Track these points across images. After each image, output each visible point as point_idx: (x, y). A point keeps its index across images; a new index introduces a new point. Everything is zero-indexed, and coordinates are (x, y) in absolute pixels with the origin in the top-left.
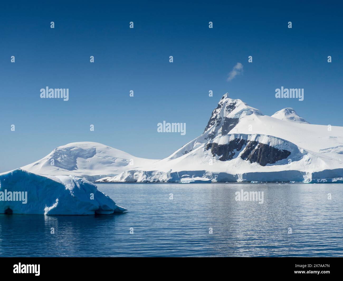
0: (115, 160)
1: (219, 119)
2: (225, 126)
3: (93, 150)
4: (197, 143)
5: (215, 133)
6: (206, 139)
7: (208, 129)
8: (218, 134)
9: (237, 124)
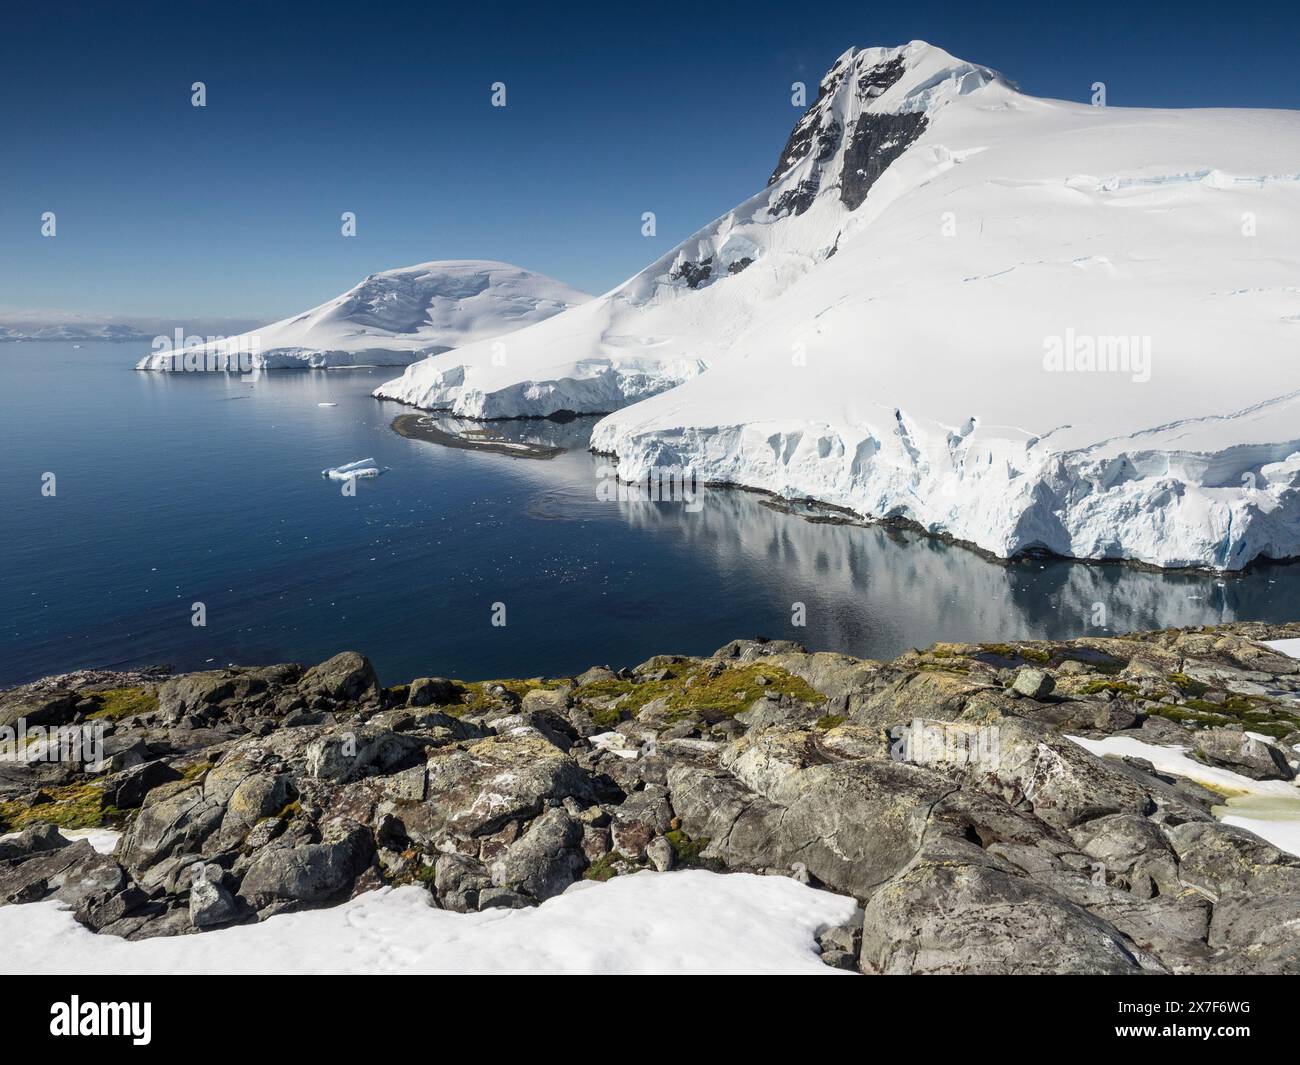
0: (534, 305)
1: (829, 129)
2: (859, 153)
3: (481, 280)
4: (737, 230)
5: (812, 185)
6: (774, 212)
7: (783, 175)
8: (825, 191)
9: (916, 139)
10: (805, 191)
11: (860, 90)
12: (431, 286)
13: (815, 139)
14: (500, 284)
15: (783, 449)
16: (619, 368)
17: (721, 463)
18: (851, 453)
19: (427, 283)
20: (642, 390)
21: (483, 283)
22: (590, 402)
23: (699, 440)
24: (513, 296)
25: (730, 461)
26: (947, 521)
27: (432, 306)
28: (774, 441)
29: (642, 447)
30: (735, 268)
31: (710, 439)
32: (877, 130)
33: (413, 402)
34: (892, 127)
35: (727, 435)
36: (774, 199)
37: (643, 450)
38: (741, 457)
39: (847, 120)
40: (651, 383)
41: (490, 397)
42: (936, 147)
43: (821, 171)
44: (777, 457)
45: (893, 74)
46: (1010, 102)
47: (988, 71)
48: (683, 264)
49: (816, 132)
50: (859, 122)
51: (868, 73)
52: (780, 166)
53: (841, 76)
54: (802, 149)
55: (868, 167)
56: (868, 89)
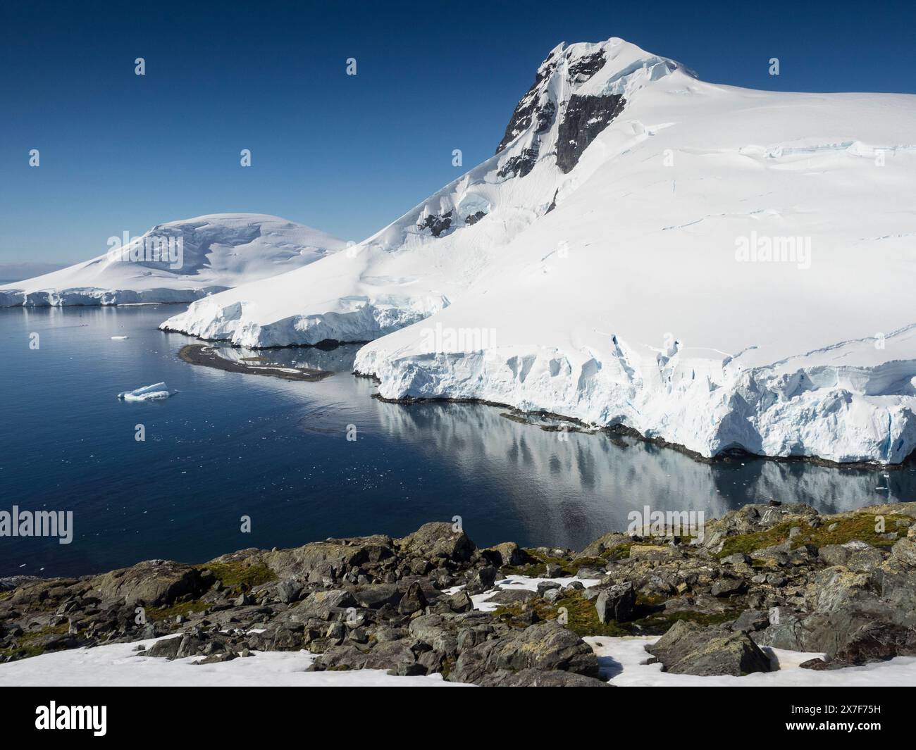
0: (300, 251)
1: (545, 107)
2: (570, 128)
3: (253, 230)
4: (472, 189)
5: (532, 153)
6: (502, 174)
7: (509, 144)
8: (544, 157)
9: (616, 115)
10: (527, 157)
11: (570, 76)
12: (209, 235)
13: (534, 116)
14: (270, 233)
15: (520, 369)
16: (376, 303)
17: (467, 382)
18: (577, 372)
19: (206, 232)
20: (395, 322)
21: (254, 233)
22: (351, 332)
23: (448, 363)
24: (281, 243)
25: (475, 380)
26: (659, 428)
27: (211, 252)
28: (512, 363)
29: (400, 369)
30: (471, 220)
31: (458, 362)
32: (585, 109)
33: (196, 334)
34: (597, 106)
35: (472, 358)
36: (502, 163)
37: (401, 372)
38: (484, 377)
39: (560, 100)
40: (403, 316)
41: (265, 329)
42: (633, 122)
43: (540, 141)
44: (515, 376)
45: (596, 64)
46: (690, 88)
47: (672, 62)
48: (427, 217)
49: (535, 110)
50: (570, 102)
51: (576, 63)
52: (506, 137)
53: (554, 65)
54: (524, 123)
55: (578, 138)
56: (576, 76)
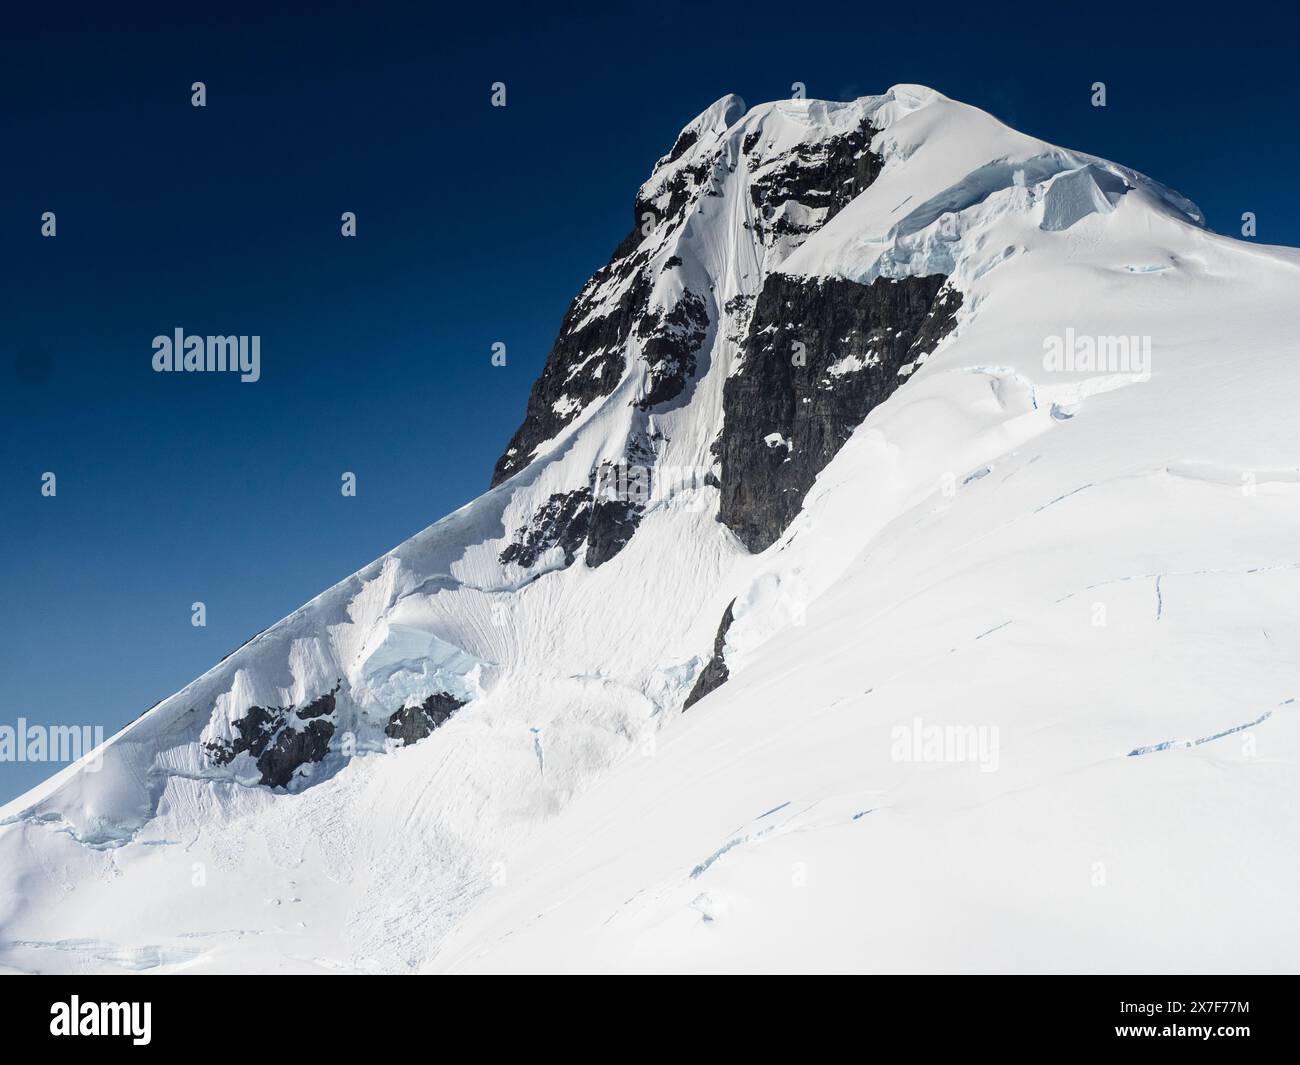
1: (671, 318)
2: (767, 390)
4: (411, 610)
6: (522, 554)
7: (544, 449)
9: (930, 348)
11: (756, 212)
13: (634, 348)
30: (409, 725)
32: (817, 323)
34: (859, 315)
36: (522, 511)
39: (725, 292)
42: (993, 370)
43: (658, 436)
45: (848, 170)
46: (1185, 256)
47: (1113, 169)
48: (243, 715)
49: (636, 326)
50: (763, 301)
51: (776, 168)
52: (530, 422)
53: (700, 174)
54: (598, 373)
55: (798, 426)
56: (780, 211)
